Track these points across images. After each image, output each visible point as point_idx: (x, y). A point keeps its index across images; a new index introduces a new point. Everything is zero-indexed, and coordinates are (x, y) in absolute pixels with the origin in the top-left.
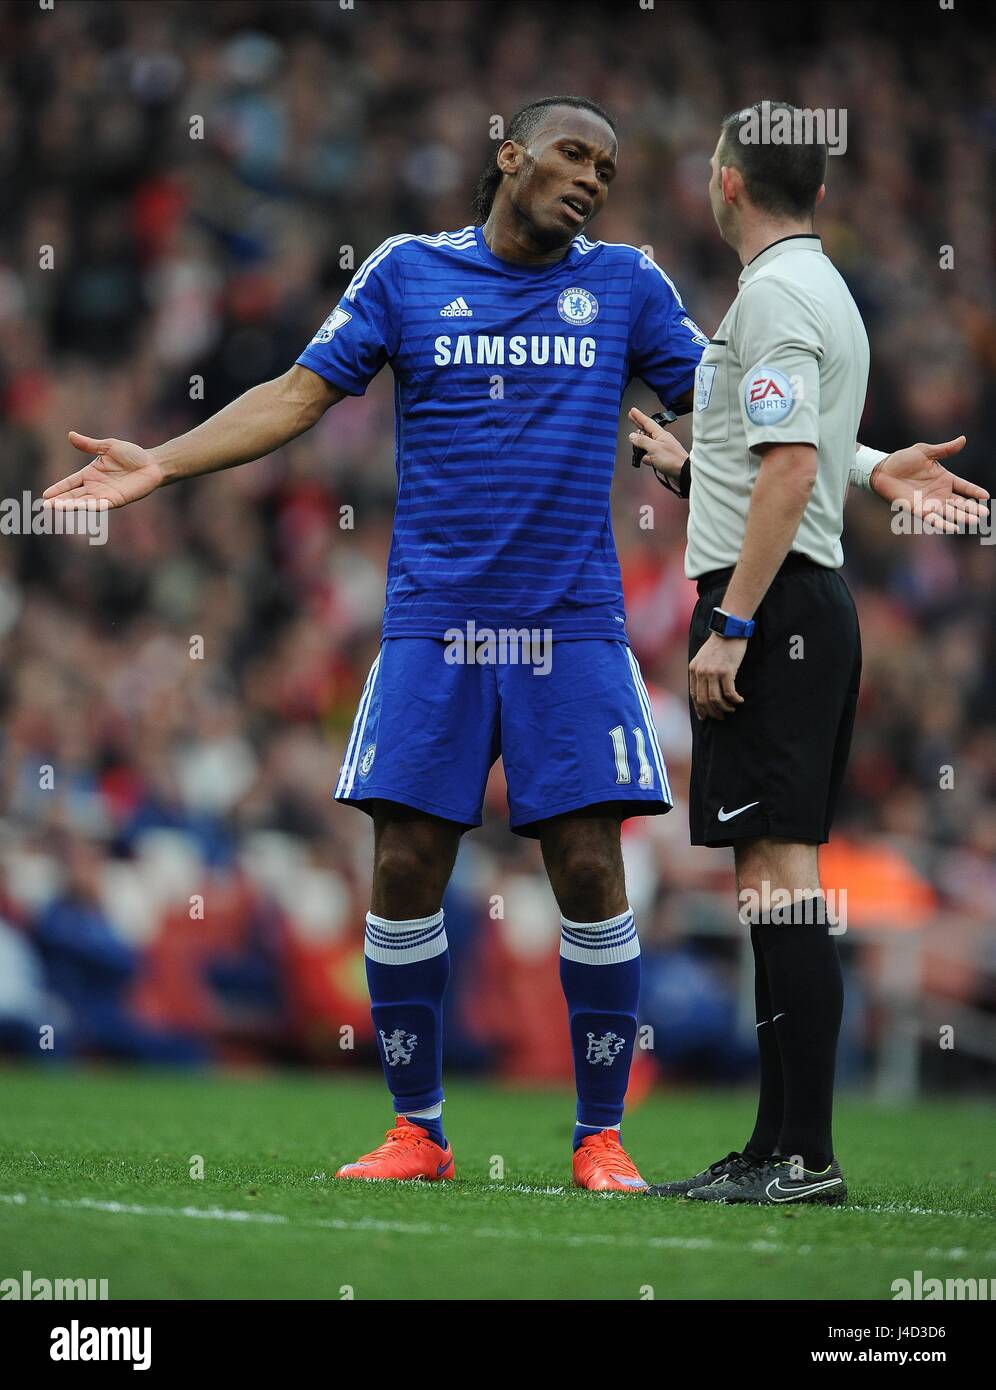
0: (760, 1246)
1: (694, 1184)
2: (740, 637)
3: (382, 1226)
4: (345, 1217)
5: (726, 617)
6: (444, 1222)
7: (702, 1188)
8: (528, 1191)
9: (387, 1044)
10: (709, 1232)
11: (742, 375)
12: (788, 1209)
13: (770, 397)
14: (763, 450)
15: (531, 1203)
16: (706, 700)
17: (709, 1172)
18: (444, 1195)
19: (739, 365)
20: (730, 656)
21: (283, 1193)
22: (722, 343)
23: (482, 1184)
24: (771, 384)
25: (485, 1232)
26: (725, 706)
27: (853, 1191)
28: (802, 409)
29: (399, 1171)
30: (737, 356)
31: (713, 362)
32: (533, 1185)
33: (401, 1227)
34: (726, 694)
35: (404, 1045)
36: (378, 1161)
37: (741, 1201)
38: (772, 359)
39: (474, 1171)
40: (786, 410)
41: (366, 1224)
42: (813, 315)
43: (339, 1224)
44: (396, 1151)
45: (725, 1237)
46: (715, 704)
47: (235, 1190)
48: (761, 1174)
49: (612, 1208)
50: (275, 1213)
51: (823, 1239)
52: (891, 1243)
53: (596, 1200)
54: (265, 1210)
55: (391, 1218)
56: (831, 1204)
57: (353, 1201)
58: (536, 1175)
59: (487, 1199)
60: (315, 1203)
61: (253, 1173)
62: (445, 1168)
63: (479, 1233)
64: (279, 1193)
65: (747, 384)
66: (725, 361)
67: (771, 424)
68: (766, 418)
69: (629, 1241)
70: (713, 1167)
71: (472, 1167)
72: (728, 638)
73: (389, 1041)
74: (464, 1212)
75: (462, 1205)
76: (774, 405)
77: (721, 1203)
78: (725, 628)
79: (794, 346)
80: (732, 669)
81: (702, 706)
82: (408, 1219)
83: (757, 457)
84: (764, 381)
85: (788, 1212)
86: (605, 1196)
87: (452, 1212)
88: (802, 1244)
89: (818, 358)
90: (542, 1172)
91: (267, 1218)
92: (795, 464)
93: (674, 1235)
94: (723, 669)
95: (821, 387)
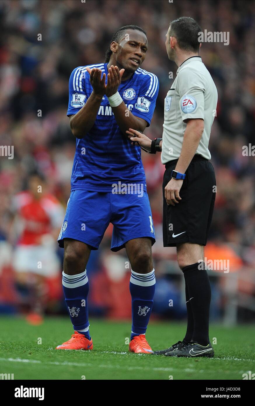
0: (188, 370)
1: (167, 351)
2: (181, 179)
3: (70, 364)
4: (59, 361)
5: (177, 173)
6: (90, 363)
7: (170, 352)
8: (115, 353)
9: (71, 311)
10: (172, 366)
11: (180, 99)
12: (196, 359)
13: (189, 104)
14: (187, 121)
15: (117, 357)
16: (170, 199)
17: (172, 347)
18: (89, 354)
19: (179, 96)
20: (178, 185)
21: (39, 354)
22: (173, 89)
23: (101, 351)
24: (189, 101)
25: (102, 366)
26: (176, 201)
27: (216, 353)
28: (199, 108)
29: (75, 347)
30: (179, 93)
31: (171, 96)
32: (117, 352)
33: (76, 364)
34: (176, 197)
35: (76, 311)
36: (69, 344)
37: (182, 356)
38: (189, 93)
39: (99, 347)
40: (194, 108)
41: (65, 363)
42: (202, 79)
43: (57, 363)
44: (74, 341)
45: (177, 367)
46: (172, 200)
47: (24, 353)
48: (188, 347)
49: (142, 358)
50: (37, 360)
51: (207, 368)
52: (228, 369)
53: (137, 356)
54: (34, 359)
55: (73, 362)
56: (210, 357)
57: (61, 356)
58: (118, 348)
59: (103, 356)
60: (50, 357)
61: (30, 347)
62: (90, 346)
63: (100, 366)
64: (38, 354)
65: (182, 101)
66: (175, 95)
67: (189, 113)
68: (188, 111)
69: (147, 368)
70: (173, 346)
71: (98, 346)
72: (177, 179)
73: (71, 310)
74: (96, 360)
75: (95, 358)
76: (190, 107)
77: (176, 357)
78: (176, 176)
79: (196, 89)
80: (179, 189)
81: (169, 200)
82: (78, 362)
83: (185, 124)
84: (187, 100)
85: (196, 360)
86: (139, 355)
87: (92, 360)
88: (200, 370)
89: (204, 92)
90: (120, 347)
91: (35, 362)
92: (197, 125)
93: (161, 367)
94: (176, 189)
95: (205, 101)
